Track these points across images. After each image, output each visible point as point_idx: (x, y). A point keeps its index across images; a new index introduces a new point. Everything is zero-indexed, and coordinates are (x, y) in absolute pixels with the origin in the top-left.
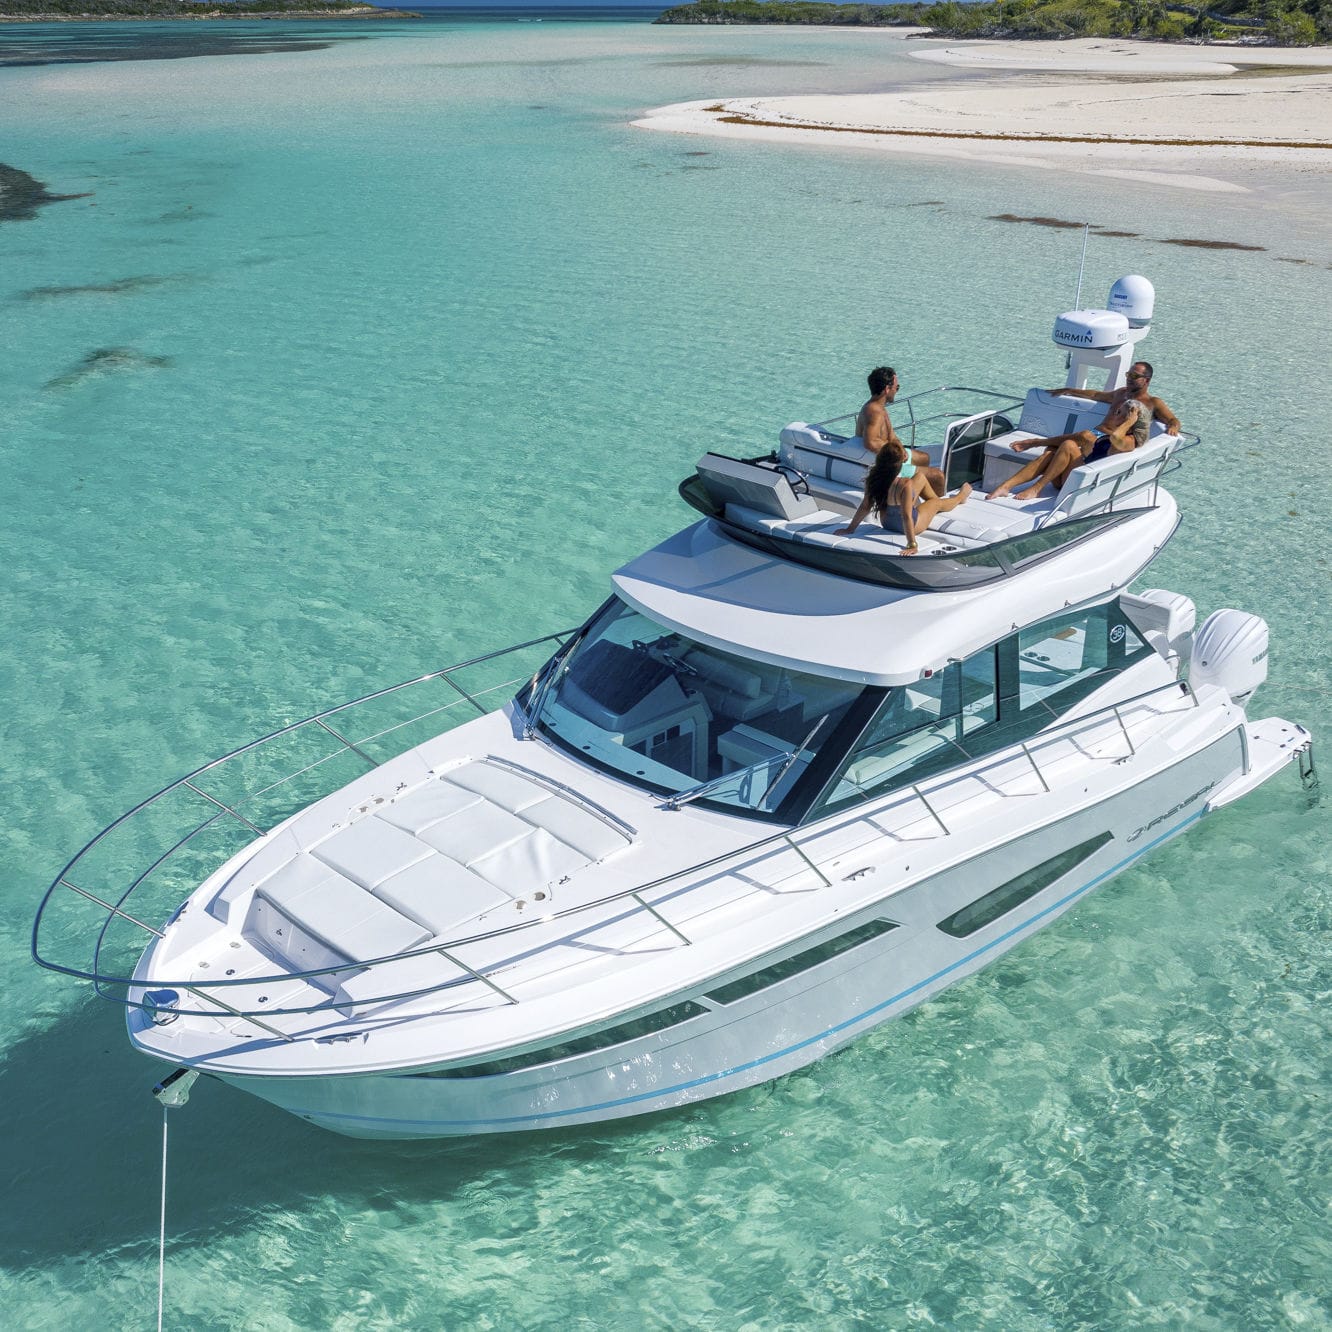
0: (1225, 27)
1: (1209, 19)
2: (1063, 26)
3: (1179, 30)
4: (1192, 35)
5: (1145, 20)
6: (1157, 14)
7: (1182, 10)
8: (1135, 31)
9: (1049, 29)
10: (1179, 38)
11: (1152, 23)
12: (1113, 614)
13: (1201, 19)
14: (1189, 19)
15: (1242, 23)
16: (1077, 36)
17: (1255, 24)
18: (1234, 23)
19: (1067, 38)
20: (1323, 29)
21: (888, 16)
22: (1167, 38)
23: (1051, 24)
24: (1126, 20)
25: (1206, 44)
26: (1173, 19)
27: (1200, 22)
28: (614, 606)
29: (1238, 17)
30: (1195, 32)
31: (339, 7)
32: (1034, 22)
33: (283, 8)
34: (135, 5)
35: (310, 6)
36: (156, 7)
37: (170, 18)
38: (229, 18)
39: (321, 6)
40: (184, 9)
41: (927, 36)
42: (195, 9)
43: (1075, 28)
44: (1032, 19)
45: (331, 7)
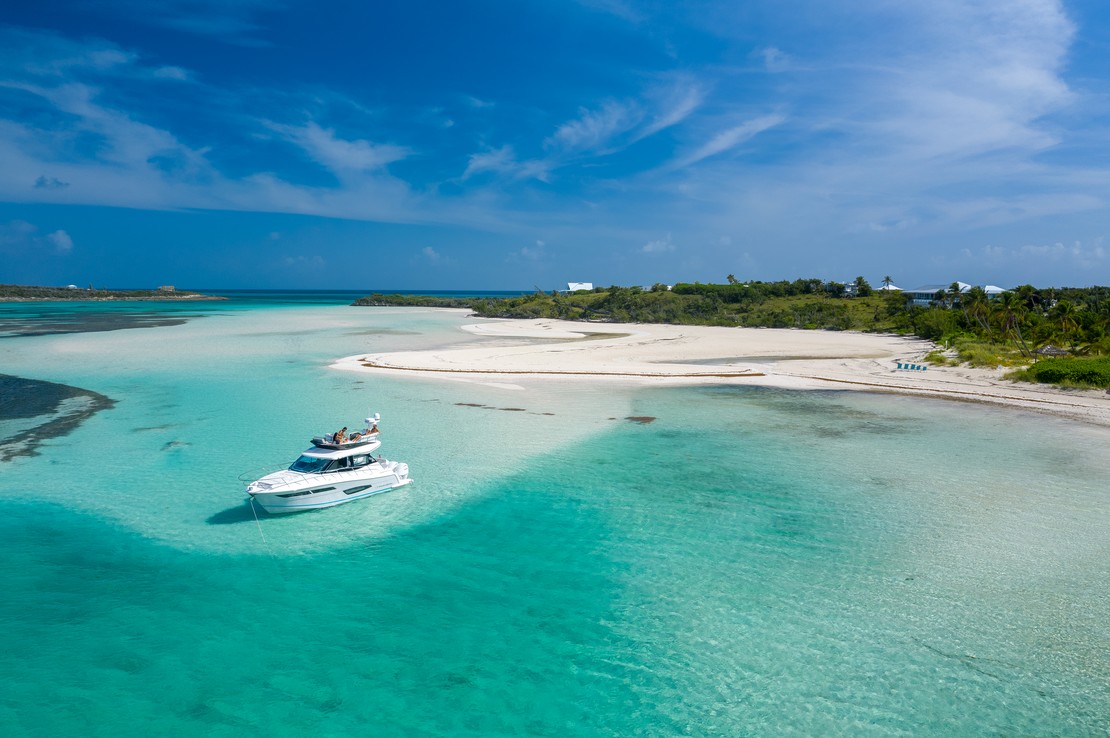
2: (531, 313)
5: (564, 311)
6: (568, 309)
8: (560, 315)
10: (577, 319)
13: (586, 311)
14: (581, 311)
15: (602, 313)
16: (537, 317)
18: (598, 313)
19: (533, 318)
20: (632, 316)
21: (464, 303)
23: (525, 313)
24: (556, 312)
25: (588, 321)
27: (585, 313)
28: (303, 456)
30: (584, 316)
31: (182, 295)
32: (519, 311)
33: (150, 295)
34: (63, 293)
35: (166, 293)
36: (76, 294)
37: (84, 300)
38: (119, 300)
39: (172, 294)
40: (92, 295)
41: (475, 315)
42: (99, 295)
43: (536, 314)
44: (518, 310)
45: (178, 294)
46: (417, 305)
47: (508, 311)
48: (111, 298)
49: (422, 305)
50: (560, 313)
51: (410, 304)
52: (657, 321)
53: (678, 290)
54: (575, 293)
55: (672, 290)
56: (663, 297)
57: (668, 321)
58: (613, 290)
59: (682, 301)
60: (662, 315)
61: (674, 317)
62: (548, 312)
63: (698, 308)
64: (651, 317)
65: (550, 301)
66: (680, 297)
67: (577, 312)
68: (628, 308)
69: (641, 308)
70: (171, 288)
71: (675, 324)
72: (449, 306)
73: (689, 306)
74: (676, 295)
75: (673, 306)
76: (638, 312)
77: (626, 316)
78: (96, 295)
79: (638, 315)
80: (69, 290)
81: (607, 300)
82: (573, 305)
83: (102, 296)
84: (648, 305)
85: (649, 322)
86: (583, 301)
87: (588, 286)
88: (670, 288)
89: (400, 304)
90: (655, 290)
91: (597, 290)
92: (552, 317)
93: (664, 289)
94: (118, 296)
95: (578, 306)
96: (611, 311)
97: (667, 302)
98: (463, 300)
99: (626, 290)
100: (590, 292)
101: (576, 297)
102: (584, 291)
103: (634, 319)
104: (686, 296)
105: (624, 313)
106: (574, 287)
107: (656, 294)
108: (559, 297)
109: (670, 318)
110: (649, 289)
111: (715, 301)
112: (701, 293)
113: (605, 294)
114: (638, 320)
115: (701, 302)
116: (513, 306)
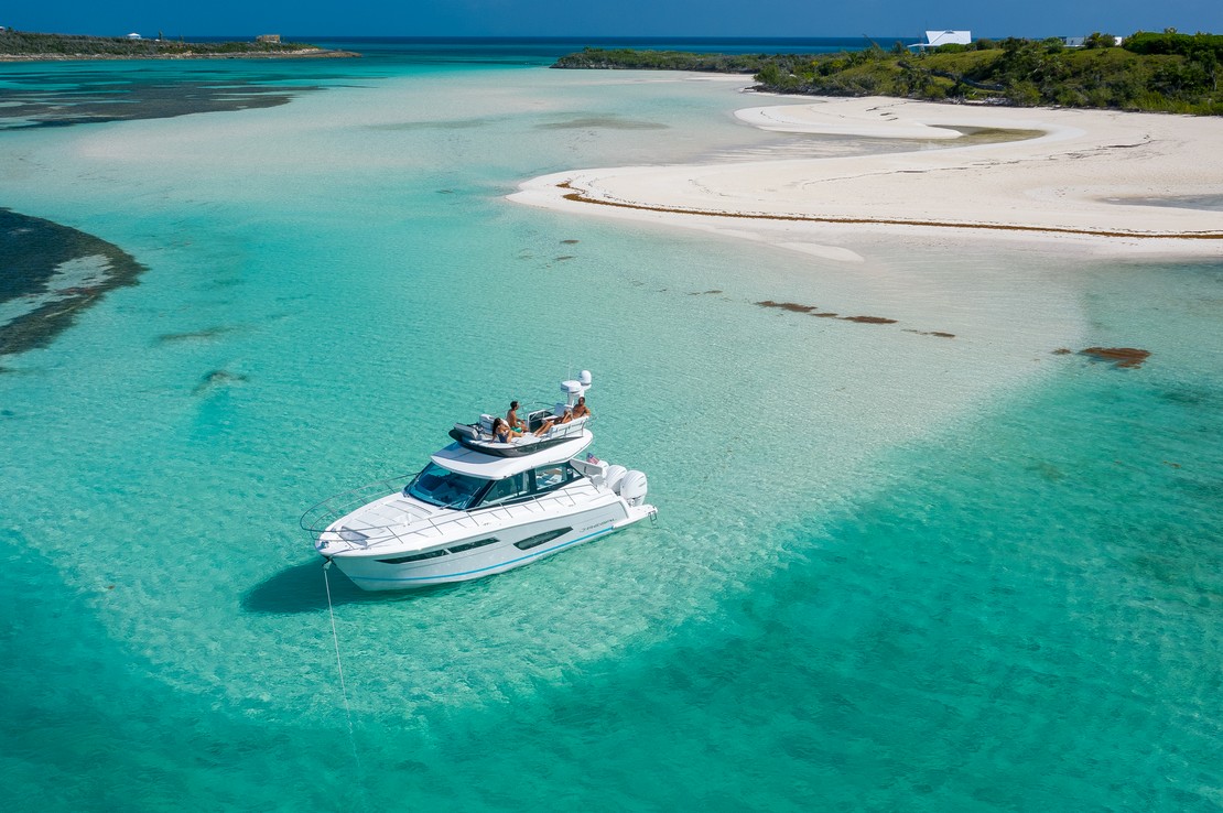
0: (976, 90)
1: (964, 85)
2: (858, 87)
3: (942, 93)
4: (951, 97)
5: (918, 83)
6: (926, 80)
7: (947, 76)
8: (910, 92)
9: (848, 89)
10: (942, 98)
11: (922, 86)
12: (567, 465)
13: (958, 84)
14: (950, 83)
15: (989, 88)
16: (869, 95)
17: (998, 89)
18: (982, 88)
19: (861, 95)
20: (1045, 94)
21: (738, 65)
22: (933, 98)
23: (848, 85)
24: (903, 85)
25: (962, 103)
26: (938, 83)
27: (957, 86)
28: (432, 464)
29: (986, 83)
30: (954, 94)
31: (292, 49)
32: (836, 83)
33: (244, 49)
34: (120, 46)
35: (268, 47)
36: (138, 48)
37: (149, 57)
38: (200, 57)
39: (277, 47)
40: (161, 50)
41: (759, 89)
42: (172, 50)
43: (867, 88)
44: (835, 80)
45: (285, 48)
46: (660, 68)
47: (816, 82)
48: (189, 54)
49: (668, 67)
50: (911, 88)
51: (647, 66)
52: (1093, 105)
53: (1135, 45)
54: (938, 50)
55: (1124, 45)
56: (1108, 58)
57: (1114, 104)
58: (1011, 45)
59: (1143, 68)
60: (1105, 93)
61: (1128, 97)
62: (889, 85)
63: (1175, 80)
64: (1082, 98)
65: (892, 64)
66: (1141, 59)
67: (942, 86)
68: (1038, 78)
69: (1064, 78)
70: (275, 39)
71: (1130, 111)
72: (712, 69)
73: (1158, 77)
74: (1132, 56)
75: (1126, 76)
76: (1058, 87)
77: (1036, 94)
78: (167, 50)
79: (1057, 93)
80: (129, 42)
81: (999, 65)
82: (934, 72)
83: (175, 51)
84: (1076, 74)
85: (1078, 106)
86: (953, 65)
87: (963, 38)
88: (1119, 41)
89: (631, 66)
90: (1090, 45)
91: (979, 45)
92: (895, 94)
93: (1108, 43)
94: (198, 51)
95: (943, 74)
96: (1006, 83)
97: (1114, 68)
98: (739, 59)
99: (1035, 46)
100: (966, 48)
101: (941, 57)
102: (956, 45)
103: (1050, 100)
104: (1153, 57)
105: (1031, 88)
106: (936, 38)
107: (1092, 54)
108: (909, 58)
109: (1120, 100)
110: (1078, 42)
111: (1209, 67)
112: (1181, 52)
113: (995, 53)
114: (1057, 102)
115: (1181, 68)
116: (824, 72)
